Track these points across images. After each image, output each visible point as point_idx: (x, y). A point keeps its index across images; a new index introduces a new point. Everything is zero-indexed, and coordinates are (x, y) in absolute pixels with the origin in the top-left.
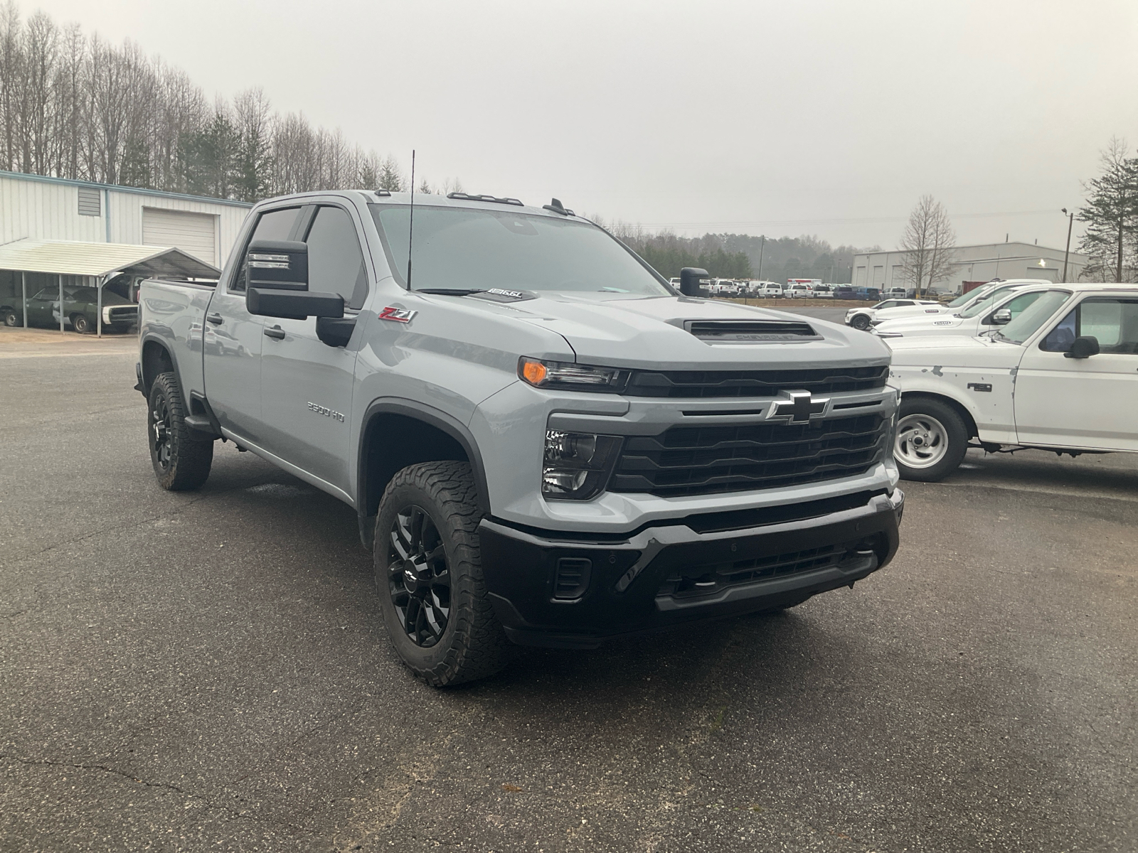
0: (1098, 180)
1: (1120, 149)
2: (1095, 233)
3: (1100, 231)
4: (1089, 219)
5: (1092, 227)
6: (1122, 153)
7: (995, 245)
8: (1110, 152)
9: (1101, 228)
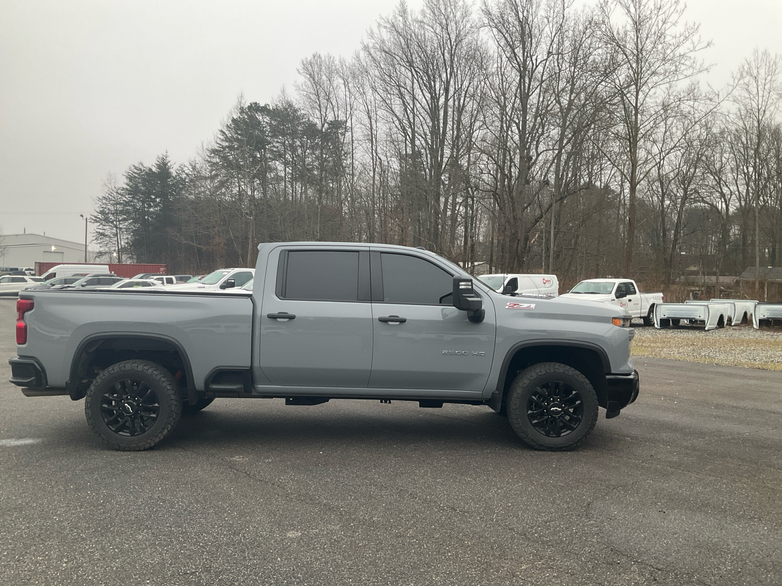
0: (101, 198)
1: (113, 181)
2: (101, 231)
3: (104, 229)
4: (97, 222)
5: (100, 227)
6: (115, 183)
7: (17, 235)
8: (107, 181)
9: (105, 228)
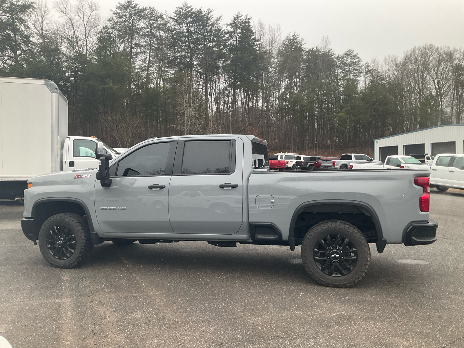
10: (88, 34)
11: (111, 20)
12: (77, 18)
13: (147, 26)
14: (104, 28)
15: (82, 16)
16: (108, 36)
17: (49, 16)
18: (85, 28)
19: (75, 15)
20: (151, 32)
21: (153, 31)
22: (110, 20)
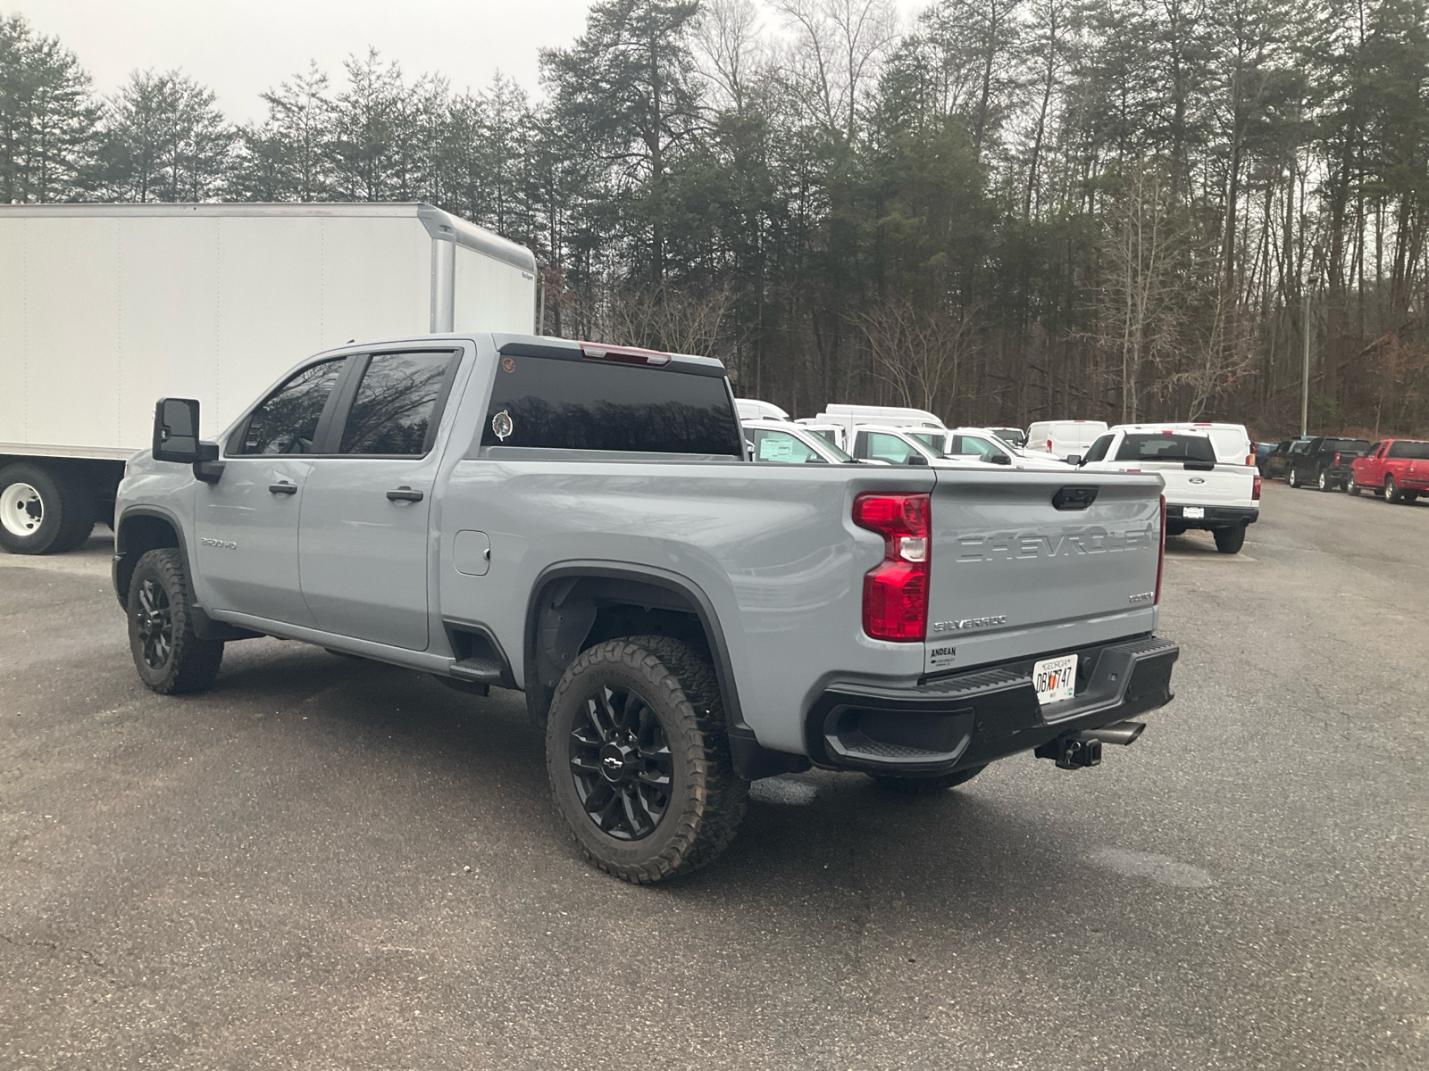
10: (857, 68)
11: (928, 17)
12: (831, 22)
13: (1042, 19)
14: (905, 45)
15: (843, 17)
16: (919, 67)
17: (755, 27)
18: (851, 50)
19: (827, 15)
20: (1052, 37)
21: (1058, 33)
22: (926, 17)
